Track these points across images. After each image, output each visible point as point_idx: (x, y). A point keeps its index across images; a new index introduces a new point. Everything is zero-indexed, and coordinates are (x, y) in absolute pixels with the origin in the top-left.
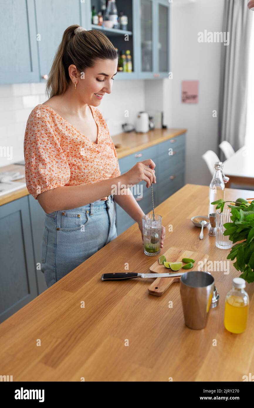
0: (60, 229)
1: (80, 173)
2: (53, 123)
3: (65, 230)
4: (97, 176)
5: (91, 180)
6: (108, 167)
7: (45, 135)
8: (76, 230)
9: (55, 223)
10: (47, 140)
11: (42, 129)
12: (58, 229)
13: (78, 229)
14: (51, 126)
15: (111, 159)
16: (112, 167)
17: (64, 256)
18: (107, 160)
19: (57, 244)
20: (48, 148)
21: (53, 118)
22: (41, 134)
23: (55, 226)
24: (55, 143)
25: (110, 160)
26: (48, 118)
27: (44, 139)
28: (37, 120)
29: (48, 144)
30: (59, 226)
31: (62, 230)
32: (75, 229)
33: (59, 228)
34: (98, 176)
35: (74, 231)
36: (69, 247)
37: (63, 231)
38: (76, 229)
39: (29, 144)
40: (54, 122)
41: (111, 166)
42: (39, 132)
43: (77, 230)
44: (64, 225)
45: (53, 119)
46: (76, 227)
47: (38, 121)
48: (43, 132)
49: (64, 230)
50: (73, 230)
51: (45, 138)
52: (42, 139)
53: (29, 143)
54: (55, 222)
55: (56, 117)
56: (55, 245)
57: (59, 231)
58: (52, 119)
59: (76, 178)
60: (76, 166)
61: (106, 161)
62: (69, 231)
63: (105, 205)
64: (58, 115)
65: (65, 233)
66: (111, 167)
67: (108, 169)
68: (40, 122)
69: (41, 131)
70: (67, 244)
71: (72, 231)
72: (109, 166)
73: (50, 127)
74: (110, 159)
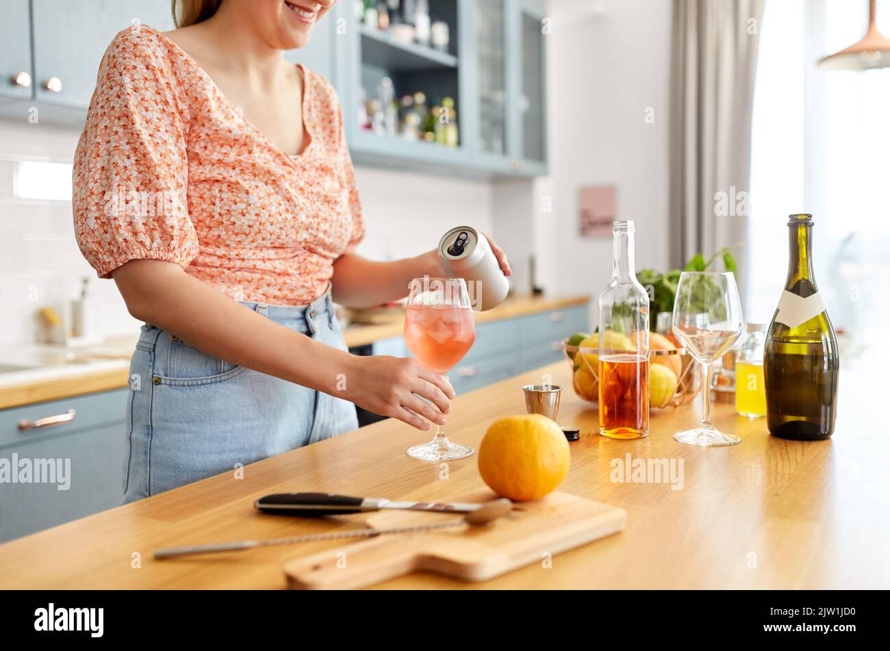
0: (163, 381)
1: (236, 203)
2: (174, 77)
3: (177, 383)
4: (287, 236)
5: (269, 236)
6: (324, 226)
7: (153, 103)
8: (208, 384)
9: (151, 364)
10: (158, 118)
11: (146, 86)
12: (156, 381)
13: (213, 380)
14: (168, 83)
15: (334, 206)
16: (338, 230)
17: (173, 463)
18: (321, 207)
19: (154, 425)
20: (160, 141)
21: (173, 63)
22: (142, 100)
23: (149, 372)
24: (177, 133)
25: (333, 209)
26: (161, 60)
27: (149, 115)
28: (130, 58)
29: (158, 131)
30: (162, 373)
31: (168, 382)
32: (204, 381)
33: (160, 379)
34: (290, 236)
35: (203, 387)
36: (187, 436)
37: (170, 385)
38: (209, 381)
39: (105, 117)
40: (175, 74)
41: (333, 225)
42: (138, 94)
43: (213, 385)
44: (174, 369)
45: (173, 66)
46: (208, 376)
47: (133, 63)
48: (149, 95)
49: (173, 382)
50: (199, 382)
51: (152, 111)
52: (144, 113)
53: (105, 113)
54: (151, 361)
55: (180, 60)
56: (148, 429)
57: (159, 386)
58: (170, 65)
59: (224, 221)
60: (223, 184)
61: (320, 210)
62: (188, 386)
63: (301, 322)
64: (186, 56)
65: (175, 393)
66: (334, 229)
67: (325, 232)
68: (141, 66)
69: (143, 91)
70: (180, 425)
71: (197, 385)
72: (328, 224)
73: (165, 86)
74: (331, 205)
